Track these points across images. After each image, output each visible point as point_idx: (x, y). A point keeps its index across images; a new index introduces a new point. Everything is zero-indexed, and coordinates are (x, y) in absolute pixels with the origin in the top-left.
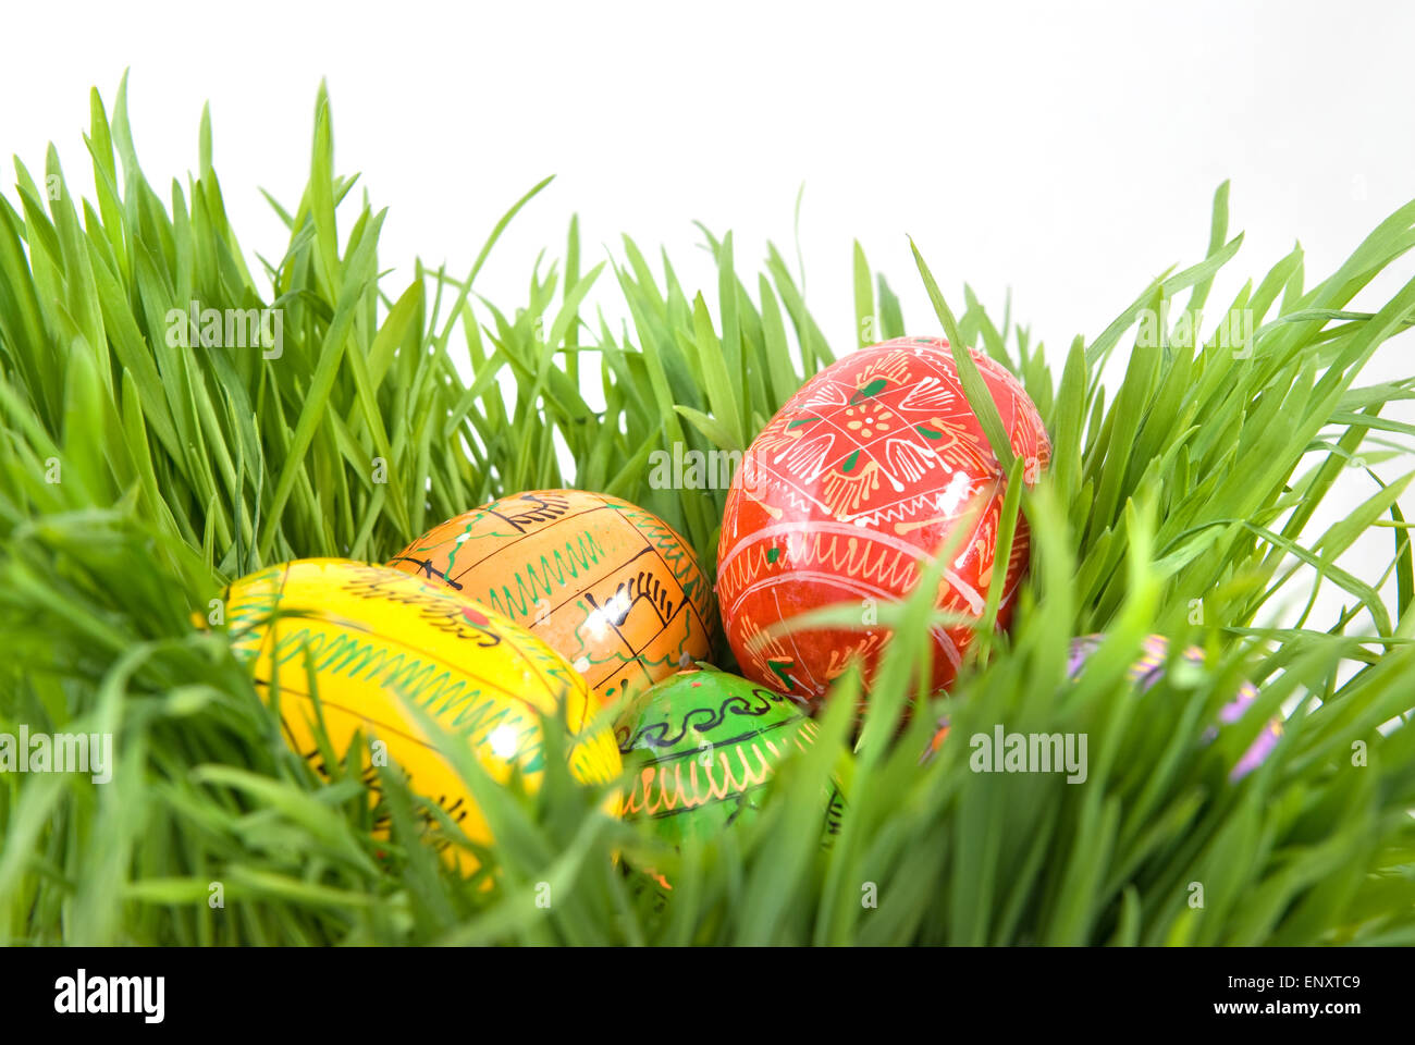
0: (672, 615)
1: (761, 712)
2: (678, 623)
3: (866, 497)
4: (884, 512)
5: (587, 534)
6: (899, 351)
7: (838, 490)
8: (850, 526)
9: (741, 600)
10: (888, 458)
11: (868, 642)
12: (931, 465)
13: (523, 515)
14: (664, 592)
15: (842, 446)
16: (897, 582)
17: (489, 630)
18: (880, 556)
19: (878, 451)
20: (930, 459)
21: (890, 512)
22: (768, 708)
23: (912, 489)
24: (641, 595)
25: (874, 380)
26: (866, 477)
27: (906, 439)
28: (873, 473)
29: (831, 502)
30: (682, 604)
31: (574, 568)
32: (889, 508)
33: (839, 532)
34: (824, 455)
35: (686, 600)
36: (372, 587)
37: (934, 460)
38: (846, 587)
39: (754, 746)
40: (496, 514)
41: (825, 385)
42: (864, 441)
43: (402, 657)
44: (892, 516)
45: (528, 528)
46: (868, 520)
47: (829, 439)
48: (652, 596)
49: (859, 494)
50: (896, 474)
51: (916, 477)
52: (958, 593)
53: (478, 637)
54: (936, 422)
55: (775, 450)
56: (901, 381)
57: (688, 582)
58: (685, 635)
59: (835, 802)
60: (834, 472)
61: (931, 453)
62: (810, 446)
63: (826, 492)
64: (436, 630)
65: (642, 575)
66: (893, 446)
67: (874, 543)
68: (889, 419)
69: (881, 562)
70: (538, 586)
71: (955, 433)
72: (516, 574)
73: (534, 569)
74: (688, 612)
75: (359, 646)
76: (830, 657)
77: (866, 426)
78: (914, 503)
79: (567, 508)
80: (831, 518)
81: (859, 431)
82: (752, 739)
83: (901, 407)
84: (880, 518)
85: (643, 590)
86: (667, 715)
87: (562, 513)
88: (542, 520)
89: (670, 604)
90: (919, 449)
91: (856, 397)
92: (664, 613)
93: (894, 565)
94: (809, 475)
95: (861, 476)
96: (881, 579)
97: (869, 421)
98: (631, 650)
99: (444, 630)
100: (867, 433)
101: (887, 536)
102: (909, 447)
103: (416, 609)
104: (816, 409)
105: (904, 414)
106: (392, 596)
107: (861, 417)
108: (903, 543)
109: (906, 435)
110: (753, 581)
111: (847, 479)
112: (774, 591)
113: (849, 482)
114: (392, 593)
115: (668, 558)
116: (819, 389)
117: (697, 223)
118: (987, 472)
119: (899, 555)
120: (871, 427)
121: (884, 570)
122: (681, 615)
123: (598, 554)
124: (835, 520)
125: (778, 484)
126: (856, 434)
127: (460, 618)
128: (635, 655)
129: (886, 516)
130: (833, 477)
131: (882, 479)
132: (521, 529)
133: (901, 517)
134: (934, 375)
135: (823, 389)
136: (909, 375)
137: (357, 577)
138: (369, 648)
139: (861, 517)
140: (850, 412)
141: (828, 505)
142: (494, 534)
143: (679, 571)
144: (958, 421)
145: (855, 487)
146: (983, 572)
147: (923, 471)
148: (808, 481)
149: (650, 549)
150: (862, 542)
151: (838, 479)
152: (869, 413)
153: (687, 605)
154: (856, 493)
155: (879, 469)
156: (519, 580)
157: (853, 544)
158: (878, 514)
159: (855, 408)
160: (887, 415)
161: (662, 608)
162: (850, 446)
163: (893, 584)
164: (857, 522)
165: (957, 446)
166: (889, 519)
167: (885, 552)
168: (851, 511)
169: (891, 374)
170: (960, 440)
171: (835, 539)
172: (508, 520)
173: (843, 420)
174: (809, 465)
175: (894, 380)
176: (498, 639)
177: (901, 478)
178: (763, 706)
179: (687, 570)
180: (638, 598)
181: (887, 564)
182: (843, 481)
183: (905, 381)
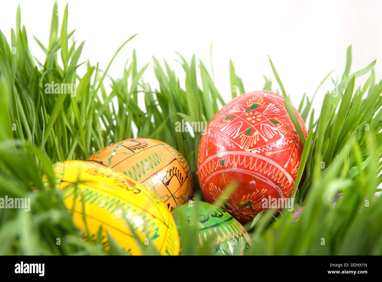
0: (183, 182)
1: (221, 216)
2: (185, 185)
3: (255, 143)
4: (262, 148)
5: (155, 153)
6: (259, 95)
7: (245, 141)
8: (250, 153)
9: (210, 177)
10: (262, 130)
11: (256, 192)
12: (276, 133)
13: (133, 147)
14: (181, 174)
15: (245, 126)
16: (266, 172)
17: (136, 187)
18: (261, 163)
19: (258, 127)
20: (275, 131)
21: (264, 148)
22: (222, 215)
23: (270, 141)
24: (174, 175)
25: (253, 104)
26: (255, 136)
27: (267, 124)
28: (257, 135)
29: (243, 144)
30: (186, 178)
31: (152, 166)
32: (263, 147)
33: (247, 155)
34: (239, 129)
35: (187, 177)
36: (96, 171)
37: (277, 131)
38: (249, 174)
39: (220, 228)
40: (123, 146)
41: (235, 105)
42: (253, 124)
43: (108, 197)
44: (264, 150)
45: (135, 151)
46: (256, 151)
47: (241, 123)
48: (177, 175)
49: (253, 142)
50: (265, 136)
51: (271, 137)
52: (285, 176)
53: (133, 190)
54: (276, 118)
55: (220, 127)
56: (262, 104)
57: (187, 170)
58: (187, 189)
59: (247, 247)
60: (243, 135)
61: (275, 129)
62: (234, 125)
63: (241, 141)
64: (119, 187)
65: (174, 168)
66: (263, 126)
67: (259, 159)
68: (261, 117)
69: (261, 165)
70: (140, 172)
71: (282, 122)
72: (133, 167)
73: (139, 165)
74: (188, 181)
75: (93, 193)
76: (242, 197)
77: (253, 119)
78: (271, 145)
79: (147, 145)
80: (243, 150)
81: (251, 121)
82: (219, 226)
83: (264, 113)
84: (260, 150)
85: (174, 173)
86: (189, 217)
87: (146, 146)
88: (140, 148)
89: (182, 178)
90: (271, 127)
91: (248, 109)
92: (181, 181)
93: (265, 166)
94: (234, 135)
95: (253, 136)
96: (261, 171)
97: (254, 117)
98: (171, 194)
99: (122, 187)
100: (254, 122)
101: (263, 157)
102: (268, 126)
103: (111, 180)
104: (235, 113)
105: (266, 115)
106: (103, 175)
107: (251, 116)
108: (268, 159)
109: (267, 122)
110: (215, 171)
111: (248, 137)
112: (223, 174)
113: (249, 138)
114: (103, 174)
115: (181, 162)
116: (233, 106)
117: (177, 53)
118: (293, 136)
119: (267, 163)
120: (255, 120)
121: (262, 168)
122: (186, 181)
123: (159, 161)
124: (245, 151)
125: (223, 138)
126: (250, 122)
127: (127, 183)
128: (172, 195)
129: (262, 150)
130: (243, 136)
131: (260, 137)
132: (133, 151)
133: (267, 150)
134: (273, 103)
135: (235, 106)
136: (264, 103)
137: (90, 168)
138: (97, 194)
139: (254, 150)
140: (247, 115)
141: (242, 146)
142: (124, 153)
143: (184, 167)
144: (283, 118)
145: (251, 140)
146: (292, 169)
147: (273, 135)
148: (234, 137)
149: (175, 159)
150: (254, 159)
151: (245, 137)
152: (254, 115)
153: (187, 178)
154: (252, 141)
155: (259, 134)
156: (134, 169)
157: (251, 159)
158: (259, 149)
159: (249, 113)
160: (259, 116)
161: (180, 179)
162: (248, 126)
163: (265, 173)
164: (253, 152)
165: (283, 126)
166: (263, 151)
167: (262, 162)
168: (250, 148)
169: (259, 102)
170: (284, 125)
171: (245, 157)
172: (128, 148)
173: (245, 117)
174: (234, 132)
175: (260, 104)
176: (139, 191)
177: (266, 137)
178: (221, 214)
179: (186, 166)
180: (173, 176)
181: (263, 166)
182: (247, 137)
183: (263, 104)
